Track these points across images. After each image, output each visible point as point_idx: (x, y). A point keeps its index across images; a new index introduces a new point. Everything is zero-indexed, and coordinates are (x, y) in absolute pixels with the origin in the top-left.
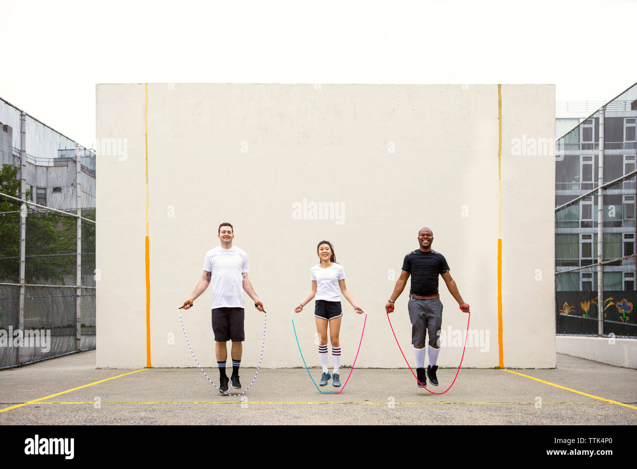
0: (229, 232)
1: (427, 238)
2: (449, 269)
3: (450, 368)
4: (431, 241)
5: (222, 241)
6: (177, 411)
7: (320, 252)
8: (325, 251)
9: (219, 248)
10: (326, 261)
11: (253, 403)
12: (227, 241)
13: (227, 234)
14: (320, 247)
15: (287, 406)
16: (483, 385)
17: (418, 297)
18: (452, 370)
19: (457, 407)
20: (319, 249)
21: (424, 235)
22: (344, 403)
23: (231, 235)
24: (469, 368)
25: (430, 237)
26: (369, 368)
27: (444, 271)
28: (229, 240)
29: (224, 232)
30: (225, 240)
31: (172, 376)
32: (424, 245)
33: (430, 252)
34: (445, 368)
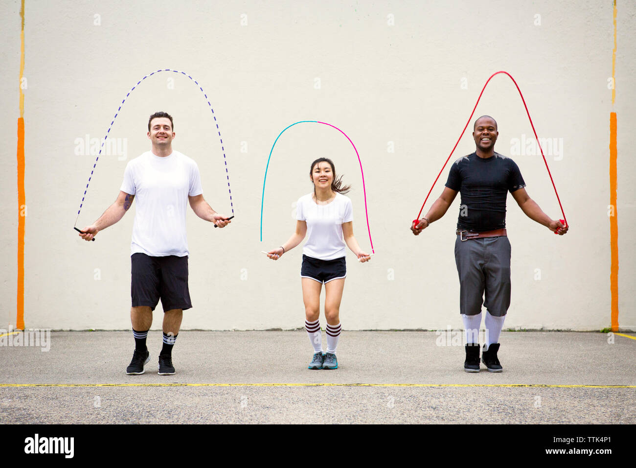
0: (165, 127)
1: (488, 134)
2: (523, 183)
3: (527, 331)
4: (493, 139)
5: (154, 143)
6: (67, 398)
7: (315, 175)
8: (323, 173)
9: (149, 155)
10: (324, 191)
11: (196, 385)
12: (163, 144)
13: (162, 130)
14: (316, 167)
15: (251, 389)
16: (581, 357)
17: (472, 235)
18: (531, 333)
19: (534, 391)
20: (314, 171)
21: (482, 129)
22: (346, 385)
23: (169, 132)
24: (558, 331)
25: (493, 133)
26: (391, 330)
27: (515, 187)
28: (165, 141)
29: (158, 127)
30: (159, 141)
31: (61, 343)
32: (483, 146)
33: (494, 157)
34: (517, 331)
